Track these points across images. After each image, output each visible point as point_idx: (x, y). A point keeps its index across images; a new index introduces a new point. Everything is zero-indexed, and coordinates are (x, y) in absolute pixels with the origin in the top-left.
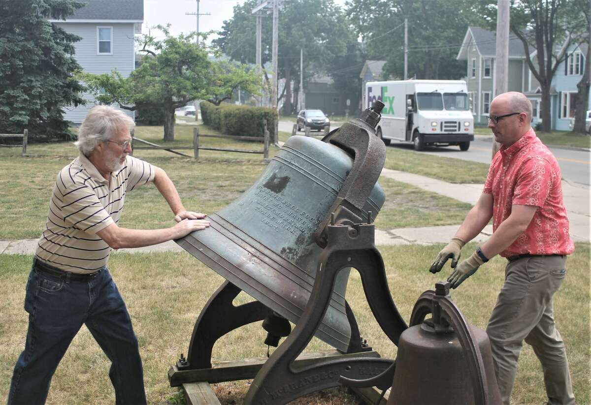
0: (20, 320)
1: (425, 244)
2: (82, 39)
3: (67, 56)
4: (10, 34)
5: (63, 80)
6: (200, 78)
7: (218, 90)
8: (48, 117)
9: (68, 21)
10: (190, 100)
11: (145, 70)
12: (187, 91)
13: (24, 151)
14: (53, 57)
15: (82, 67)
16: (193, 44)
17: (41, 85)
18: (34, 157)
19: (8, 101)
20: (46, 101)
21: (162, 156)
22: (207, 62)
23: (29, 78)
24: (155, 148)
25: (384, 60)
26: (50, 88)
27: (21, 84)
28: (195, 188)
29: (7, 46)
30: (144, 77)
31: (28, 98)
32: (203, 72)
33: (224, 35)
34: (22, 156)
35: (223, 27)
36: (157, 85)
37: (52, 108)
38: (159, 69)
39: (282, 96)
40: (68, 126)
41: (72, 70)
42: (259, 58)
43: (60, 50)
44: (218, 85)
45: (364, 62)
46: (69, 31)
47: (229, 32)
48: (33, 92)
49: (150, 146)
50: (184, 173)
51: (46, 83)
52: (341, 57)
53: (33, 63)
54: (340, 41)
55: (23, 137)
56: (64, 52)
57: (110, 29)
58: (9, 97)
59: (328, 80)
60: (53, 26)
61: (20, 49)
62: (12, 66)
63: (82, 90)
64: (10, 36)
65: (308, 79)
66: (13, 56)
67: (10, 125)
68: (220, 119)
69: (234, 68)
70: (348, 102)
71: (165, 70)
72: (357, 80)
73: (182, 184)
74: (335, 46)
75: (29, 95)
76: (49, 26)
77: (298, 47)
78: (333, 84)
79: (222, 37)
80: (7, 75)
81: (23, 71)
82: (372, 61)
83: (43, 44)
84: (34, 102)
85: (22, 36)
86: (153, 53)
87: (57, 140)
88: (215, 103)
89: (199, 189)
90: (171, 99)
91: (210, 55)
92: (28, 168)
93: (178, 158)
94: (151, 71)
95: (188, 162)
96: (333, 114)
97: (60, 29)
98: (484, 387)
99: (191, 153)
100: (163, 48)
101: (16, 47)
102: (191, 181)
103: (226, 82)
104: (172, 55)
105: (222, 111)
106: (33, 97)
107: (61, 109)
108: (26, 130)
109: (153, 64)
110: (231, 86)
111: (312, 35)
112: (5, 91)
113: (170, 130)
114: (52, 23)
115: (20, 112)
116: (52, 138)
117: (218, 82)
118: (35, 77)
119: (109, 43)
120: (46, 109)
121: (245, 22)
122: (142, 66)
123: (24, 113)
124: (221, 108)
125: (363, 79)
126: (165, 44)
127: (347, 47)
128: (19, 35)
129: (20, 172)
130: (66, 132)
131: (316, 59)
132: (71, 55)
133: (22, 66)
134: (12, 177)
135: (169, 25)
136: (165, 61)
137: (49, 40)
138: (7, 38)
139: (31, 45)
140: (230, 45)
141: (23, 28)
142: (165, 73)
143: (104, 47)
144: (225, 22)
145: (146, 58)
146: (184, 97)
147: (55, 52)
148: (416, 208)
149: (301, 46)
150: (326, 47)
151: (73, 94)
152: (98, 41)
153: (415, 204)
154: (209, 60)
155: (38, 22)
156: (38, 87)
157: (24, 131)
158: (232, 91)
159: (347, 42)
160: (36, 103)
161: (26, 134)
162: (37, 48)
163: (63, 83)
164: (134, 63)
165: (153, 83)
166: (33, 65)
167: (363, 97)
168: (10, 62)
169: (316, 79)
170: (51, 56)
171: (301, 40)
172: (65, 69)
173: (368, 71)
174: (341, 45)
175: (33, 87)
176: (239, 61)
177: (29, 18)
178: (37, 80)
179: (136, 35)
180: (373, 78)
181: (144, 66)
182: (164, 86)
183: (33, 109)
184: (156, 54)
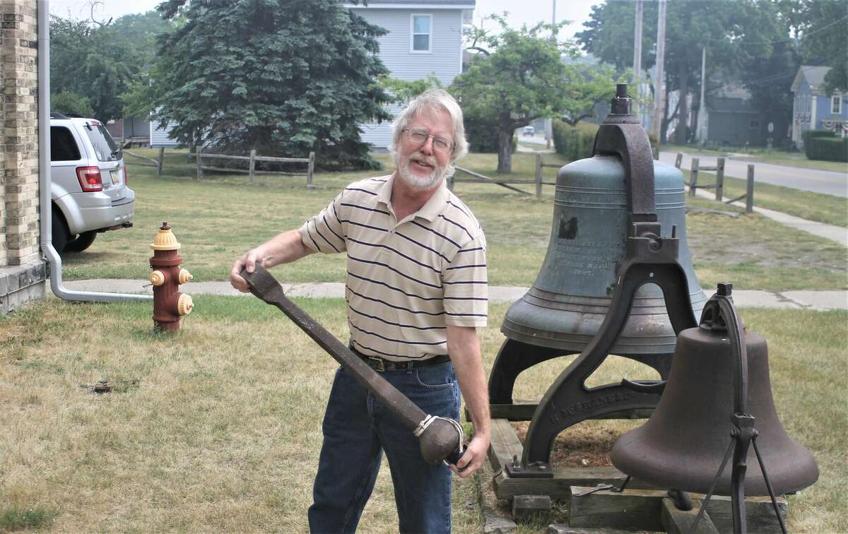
0: (304, 359)
1: (820, 310)
2: (388, 32)
3: (369, 54)
4: (295, 24)
5: (364, 87)
6: (548, 87)
7: (575, 104)
8: (341, 138)
9: (370, 6)
10: (535, 118)
11: (474, 75)
12: (530, 104)
13: (310, 182)
14: (350, 56)
15: (389, 70)
16: (541, 40)
17: (333, 93)
18: (322, 189)
19: (289, 114)
20: (339, 116)
21: (492, 192)
22: (559, 65)
23: (317, 84)
24: (482, 181)
25: (827, 65)
26: (346, 97)
27: (307, 92)
28: (532, 233)
29: (289, 41)
30: (472, 84)
31: (316, 112)
32: (553, 79)
33: (591, 26)
34: (306, 187)
35: (591, 15)
36: (491, 96)
37: (347, 125)
38: (493, 74)
39: (675, 115)
40: (368, 150)
41: (375, 73)
42: (638, 59)
43: (360, 46)
44: (575, 97)
45: (797, 68)
46: (371, 21)
47: (599, 23)
48: (322, 103)
49: (477, 178)
50: (519, 215)
51: (342, 91)
52: (763, 59)
53: (323, 65)
54: (763, 37)
55: (307, 163)
56: (364, 49)
57: (429, 16)
58: (290, 109)
59: (742, 93)
60: (351, 13)
61: (306, 45)
62: (295, 68)
63: (388, 100)
64: (294, 28)
65: (713, 92)
66: (297, 54)
67: (290, 146)
68: (577, 145)
69: (597, 74)
70: (771, 127)
71: (502, 76)
72: (786, 95)
73: (516, 228)
74: (755, 43)
75: (317, 107)
76: (345, 13)
77: (699, 45)
78: (750, 100)
79: (589, 29)
80: (288, 80)
81: (309, 75)
82: (808, 67)
83: (337, 37)
84: (323, 118)
85: (310, 28)
86: (485, 52)
87: (352, 168)
88: (569, 122)
89: (537, 235)
90: (508, 115)
91: (563, 55)
92: (313, 203)
93: (514, 195)
94: (481, 77)
95: (526, 201)
96: (747, 143)
97: (360, 18)
99: (532, 189)
100: (499, 44)
101: (301, 43)
102: (528, 225)
103: (587, 93)
104: (511, 55)
105: (581, 134)
106: (324, 110)
107: (359, 127)
108: (312, 154)
109: (485, 67)
110: (593, 99)
111: (721, 28)
112: (286, 102)
113: (506, 158)
114: (350, 9)
115: (304, 130)
116: (346, 165)
117: (575, 92)
118: (325, 83)
119: (428, 36)
120: (339, 126)
121: (624, 8)
122: (469, 70)
123: (309, 131)
124: (580, 130)
125: (795, 94)
126: (503, 39)
127: (772, 44)
128: (306, 25)
129: (304, 207)
130: (366, 158)
131: (727, 62)
132: (374, 53)
133: (308, 69)
134: (293, 213)
135: (506, 14)
136: (502, 64)
137: (345, 33)
138: (290, 29)
139: (320, 39)
140: (600, 41)
141: (311, 16)
142: (501, 79)
143: (420, 42)
144: (594, 8)
145: (477, 58)
146: (527, 113)
147: (353, 49)
148: (827, 269)
149: (704, 43)
150: (742, 46)
151: (376, 106)
152: (412, 34)
153: (828, 264)
154: (563, 63)
155: (330, 8)
156: (330, 97)
157: (309, 154)
158: (594, 106)
159: (773, 38)
160: (326, 118)
161: (312, 159)
162: (328, 43)
163: (363, 91)
164: (461, 65)
165: (485, 93)
166: (324, 67)
167: (794, 120)
168: (292, 62)
169: (726, 93)
170: (348, 55)
171: (704, 35)
172: (366, 73)
173: (804, 82)
174: (764, 43)
175: (321, 97)
176: (612, 63)
177: (320, 3)
178: (328, 87)
179: (465, 26)
180: (811, 93)
181: (472, 70)
182: (499, 97)
183: (320, 127)
184: (490, 53)
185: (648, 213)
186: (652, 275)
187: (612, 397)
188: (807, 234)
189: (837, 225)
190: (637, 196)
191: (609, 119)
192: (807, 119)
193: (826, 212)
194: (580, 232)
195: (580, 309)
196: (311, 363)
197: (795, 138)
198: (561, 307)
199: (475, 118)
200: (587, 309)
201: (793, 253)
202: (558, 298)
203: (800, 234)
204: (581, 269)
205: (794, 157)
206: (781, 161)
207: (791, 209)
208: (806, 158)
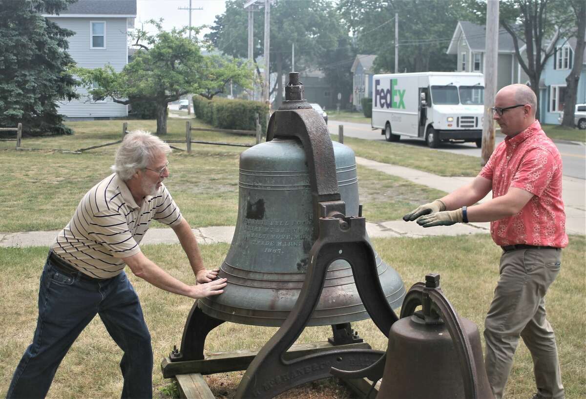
1: (415, 237)
2: (75, 33)
3: (61, 50)
4: (5, 29)
5: (57, 74)
6: (192, 72)
7: (211, 84)
8: (42, 111)
9: (61, 15)
10: (182, 94)
11: (138, 64)
12: (180, 85)
13: (19, 145)
14: (47, 51)
15: (76, 61)
16: (186, 39)
17: (35, 79)
18: (28, 150)
19: (3, 95)
20: (40, 95)
22: (199, 56)
23: (23, 72)
25: (375, 54)
26: (44, 82)
27: (15, 78)
28: (187, 181)
30: (137, 71)
31: (22, 93)
32: (196, 66)
33: (216, 30)
34: (16, 149)
35: (215, 22)
36: (150, 79)
37: (46, 102)
38: (152, 63)
39: (274, 89)
40: (62, 120)
41: (66, 64)
42: (251, 52)
43: (54, 44)
44: (211, 79)
45: (355, 56)
46: (62, 26)
47: (221, 27)
48: (27, 86)
50: (176, 167)
51: (41, 77)
52: (332, 51)
53: (27, 58)
54: (331, 35)
55: (17, 131)
56: (57, 46)
57: (103, 23)
58: (3, 91)
59: (319, 74)
60: (47, 20)
61: (14, 44)
62: (6, 61)
63: (76, 84)
64: (4, 31)
66: (7, 50)
67: (4, 119)
68: (212, 113)
69: (226, 63)
70: (340, 96)
71: (158, 64)
72: (348, 74)
73: (175, 177)
74: (326, 40)
75: (23, 89)
76: (43, 21)
77: (289, 41)
78: (324, 78)
79: (215, 31)
81: (17, 65)
82: (363, 56)
83: (37, 38)
84: (28, 97)
85: (16, 31)
86: (146, 48)
87: (50, 133)
88: (207, 97)
89: (192, 182)
90: (163, 93)
91: (202, 49)
92: (22, 162)
94: (143, 66)
95: (180, 155)
97: (53, 24)
98: (474, 378)
99: (184, 147)
100: (156, 42)
101: (10, 42)
102: (184, 174)
103: (219, 76)
104: (164, 50)
105: (215, 104)
106: (27, 91)
107: (55, 103)
108: (20, 124)
109: (146, 58)
110: (223, 80)
111: (304, 30)
113: (163, 124)
114: (46, 18)
115: (14, 106)
116: (46, 131)
117: (211, 76)
118: (29, 71)
119: (103, 36)
120: (40, 103)
121: (237, 17)
122: (134, 61)
123: (18, 107)
124: (213, 102)
125: (354, 73)
126: (158, 38)
127: (338, 41)
128: (13, 29)
129: (15, 165)
130: (60, 125)
131: (308, 53)
132: (65, 49)
133: (16, 61)
134: (6, 170)
135: (161, 20)
136: (158, 56)
137: (43, 35)
138: (2, 32)
139: (24, 39)
140: (222, 39)
141: (17, 22)
142: (158, 67)
143: (98, 41)
144: (217, 17)
145: (139, 52)
146: (177, 91)
147: (49, 46)
148: (406, 201)
149: (293, 40)
150: (317, 41)
151: (67, 88)
152: (91, 35)
153: (406, 197)
154: (202, 55)
155: (31, 17)
156: (32, 81)
157: (18, 124)
158: (224, 85)
159: (338, 36)
160: (31, 97)
161: (20, 128)
162: (31, 42)
163: (57, 77)
164: (127, 57)
165: (146, 77)
166: (27, 60)
167: (354, 91)
168: (4, 56)
169: (308, 73)
170: (45, 50)
171: (292, 35)
172: (59, 64)
173: (359, 65)
174: (332, 40)
175: (27, 82)
176: (231, 55)
177: (23, 13)
178: (31, 75)
179: (129, 30)
180: (365, 73)
181: (137, 61)
182: (157, 80)
183: (27, 103)
184: (149, 48)
185: (333, 193)
186: (341, 252)
187: (309, 368)
188: (384, 174)
189: (403, 166)
190: (320, 178)
191: (284, 106)
192: (362, 90)
193: (392, 156)
194: (268, 212)
195: (274, 285)
196: (20, 315)
197: (354, 103)
198: (256, 284)
199: (140, 95)
200: (281, 285)
201: (379, 189)
202: (252, 276)
203: (379, 174)
204: (271, 247)
205: (356, 116)
206: (348, 119)
207: (367, 155)
208: (364, 116)
